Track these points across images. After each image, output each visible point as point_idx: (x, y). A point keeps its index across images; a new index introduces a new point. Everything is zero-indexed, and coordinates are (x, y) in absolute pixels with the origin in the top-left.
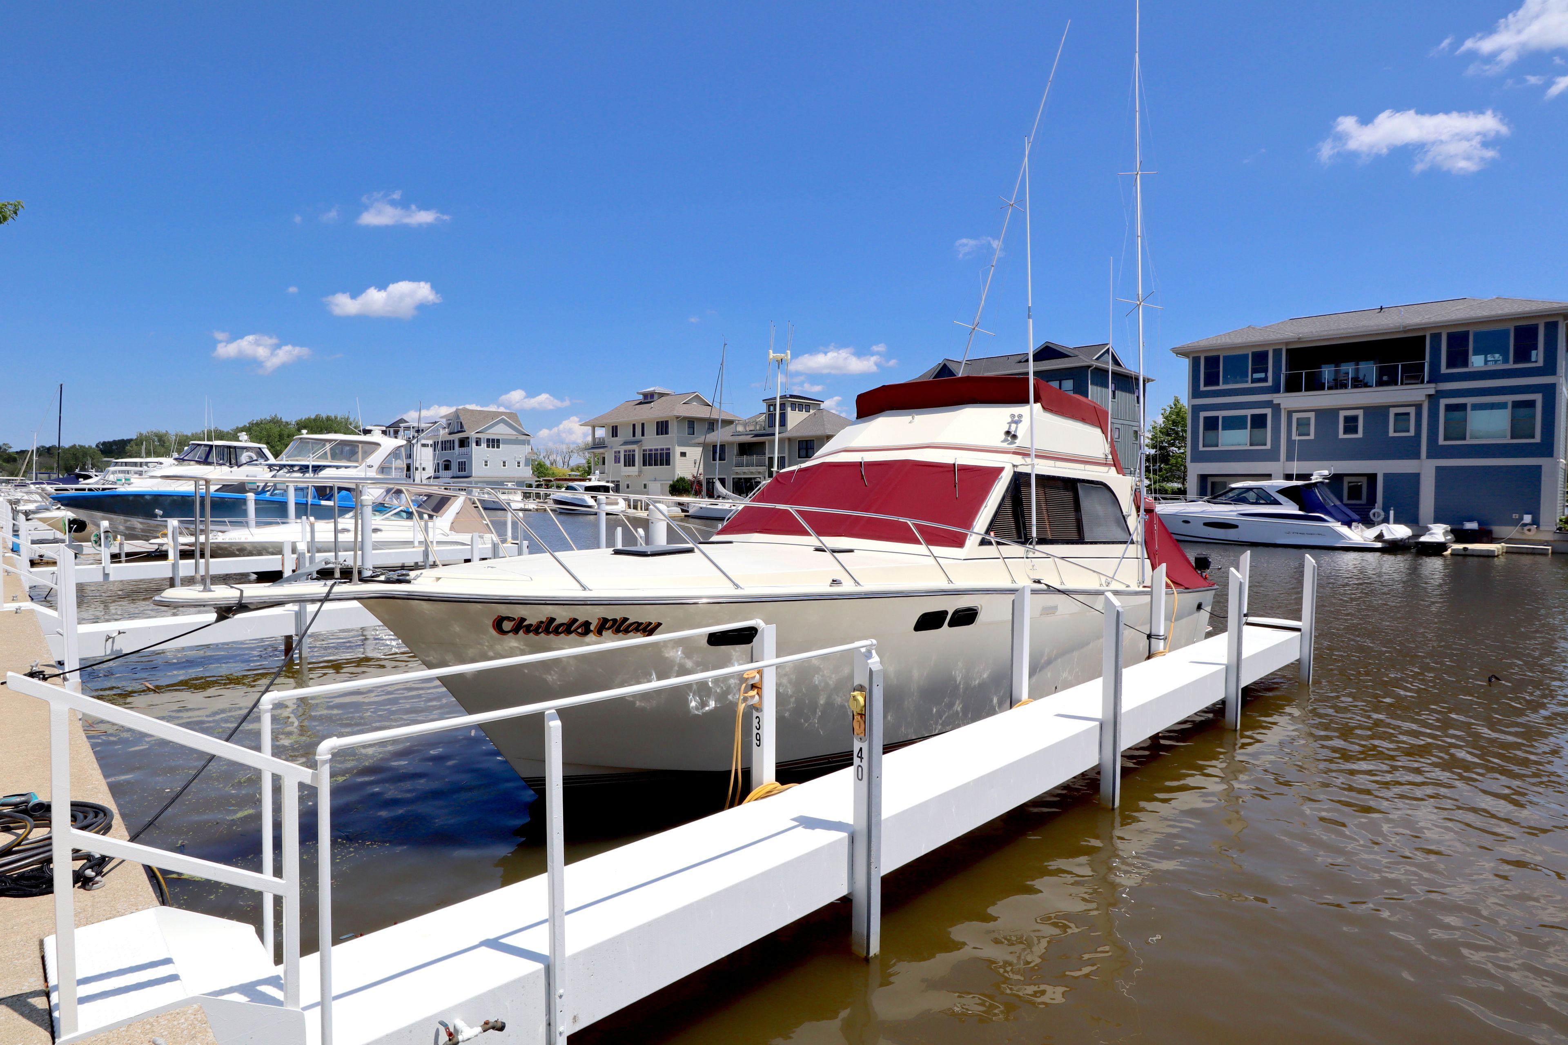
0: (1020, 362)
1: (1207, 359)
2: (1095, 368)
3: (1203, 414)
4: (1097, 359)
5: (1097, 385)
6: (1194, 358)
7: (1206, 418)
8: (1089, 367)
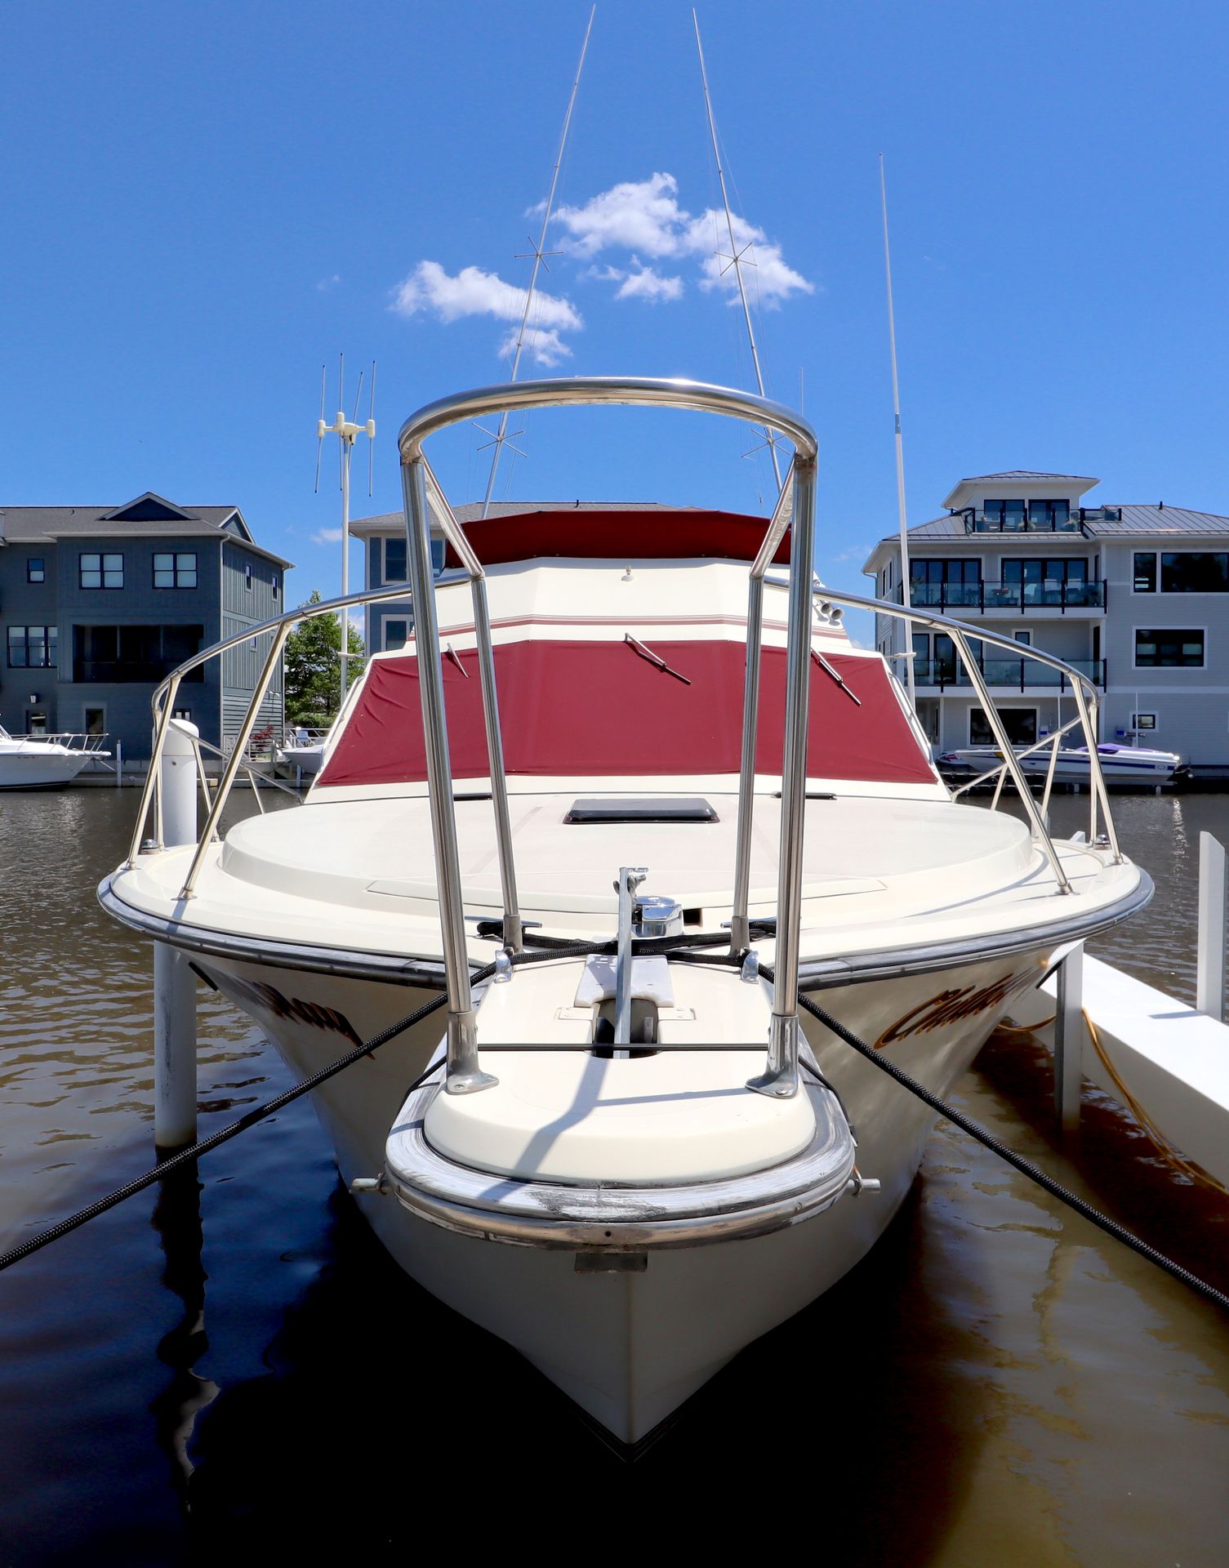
0: (103, 519)
1: (389, 543)
2: (229, 541)
3: (386, 618)
4: (223, 527)
5: (230, 566)
6: (372, 539)
7: (389, 624)
8: (221, 538)
